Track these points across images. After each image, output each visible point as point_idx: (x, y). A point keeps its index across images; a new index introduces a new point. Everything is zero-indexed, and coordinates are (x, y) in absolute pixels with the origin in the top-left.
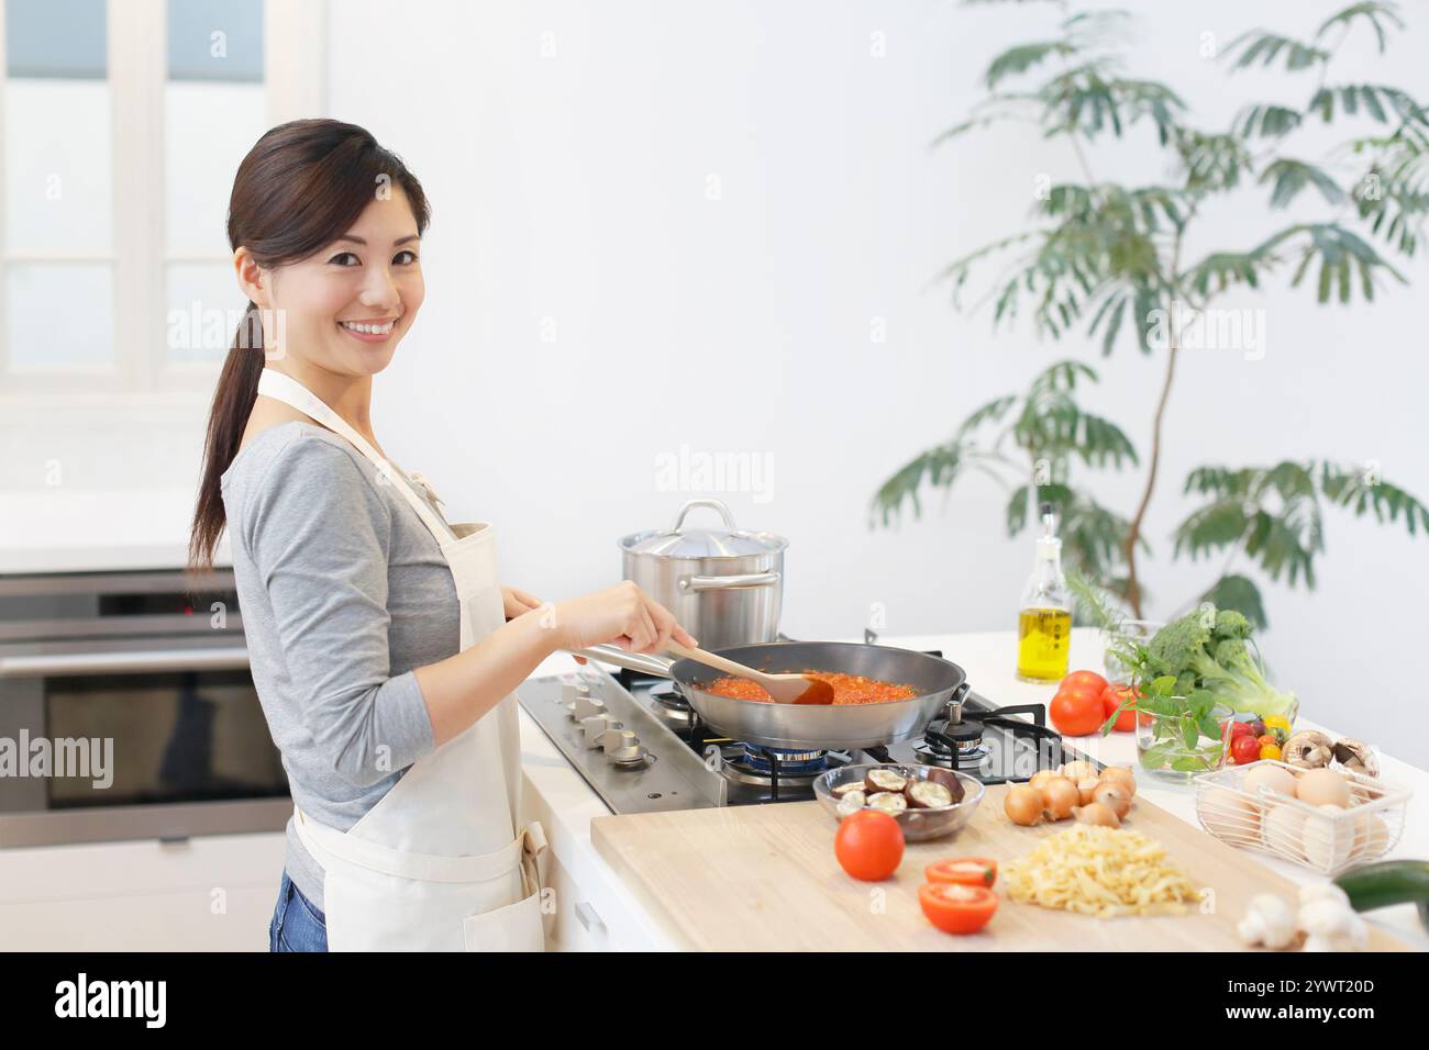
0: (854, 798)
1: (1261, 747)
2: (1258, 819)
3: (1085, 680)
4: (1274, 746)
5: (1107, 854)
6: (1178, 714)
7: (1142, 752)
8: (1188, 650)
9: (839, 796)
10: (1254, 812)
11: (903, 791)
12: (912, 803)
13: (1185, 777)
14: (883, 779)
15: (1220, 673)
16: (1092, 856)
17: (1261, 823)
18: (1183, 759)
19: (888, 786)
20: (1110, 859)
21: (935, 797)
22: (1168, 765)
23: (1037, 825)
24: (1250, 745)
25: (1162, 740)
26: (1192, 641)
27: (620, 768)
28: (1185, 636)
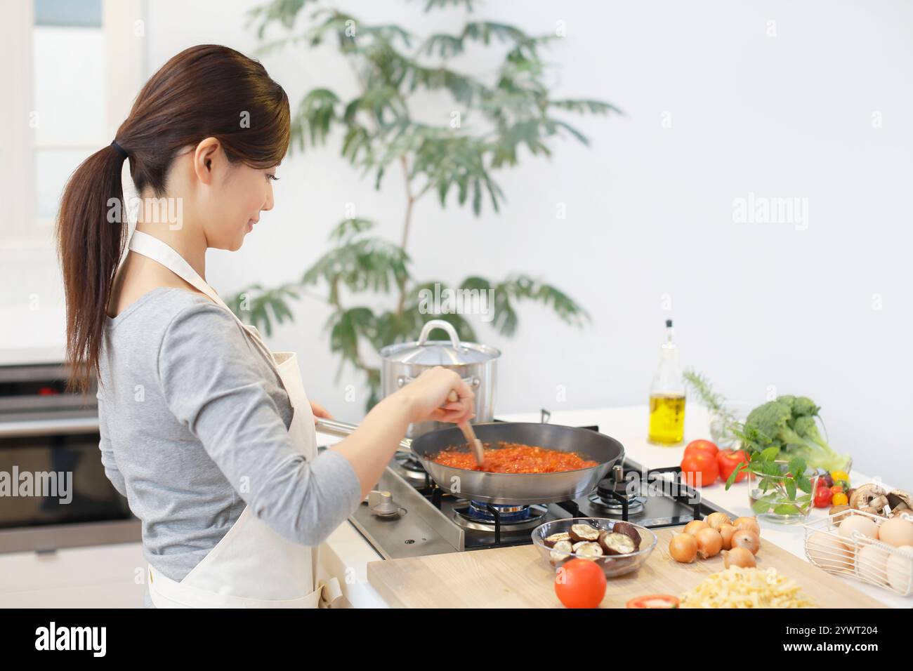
0: (563, 547)
1: (833, 495)
2: (852, 555)
3: (702, 446)
4: (842, 494)
5: (760, 591)
6: (781, 475)
7: (753, 501)
8: (776, 425)
9: (551, 545)
10: (849, 551)
11: (597, 540)
12: (607, 551)
13: (783, 519)
14: (582, 531)
15: (797, 440)
16: (749, 592)
17: (854, 559)
18: (782, 505)
19: (587, 537)
20: (762, 595)
21: (622, 544)
22: (771, 510)
23: (693, 562)
24: (825, 494)
25: (769, 492)
26: (779, 419)
27: (382, 519)
28: (773, 415)
